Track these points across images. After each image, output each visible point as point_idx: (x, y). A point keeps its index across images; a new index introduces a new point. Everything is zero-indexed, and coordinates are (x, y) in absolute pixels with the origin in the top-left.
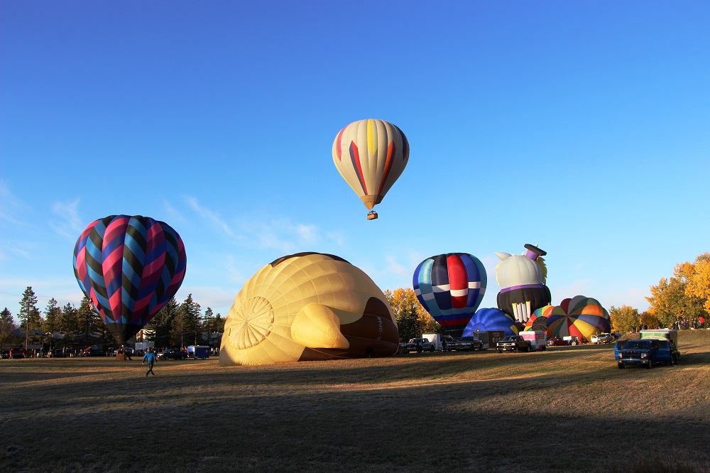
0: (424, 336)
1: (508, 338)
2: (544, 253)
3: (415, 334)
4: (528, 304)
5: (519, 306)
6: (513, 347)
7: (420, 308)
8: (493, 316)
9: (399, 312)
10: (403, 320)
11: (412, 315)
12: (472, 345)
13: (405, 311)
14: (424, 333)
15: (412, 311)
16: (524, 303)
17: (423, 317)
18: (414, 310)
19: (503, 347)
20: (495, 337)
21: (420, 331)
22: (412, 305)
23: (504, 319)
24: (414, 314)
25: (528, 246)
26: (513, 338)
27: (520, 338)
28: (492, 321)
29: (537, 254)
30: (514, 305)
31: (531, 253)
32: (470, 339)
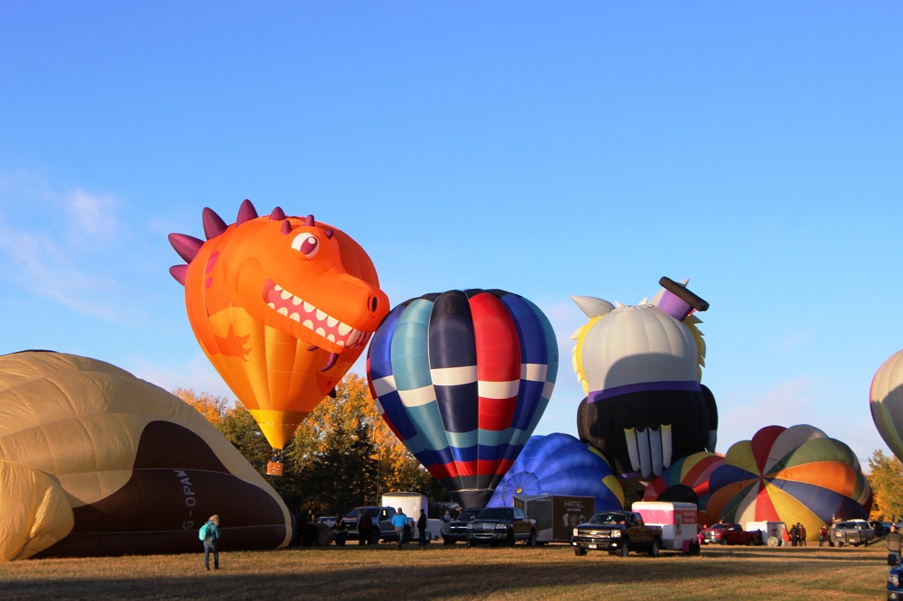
0: (387, 501)
1: (603, 518)
2: (704, 306)
3: (362, 494)
4: (666, 430)
5: (642, 436)
6: (615, 540)
7: (381, 428)
8: (558, 453)
9: (323, 436)
10: (334, 456)
11: (357, 445)
12: (510, 531)
13: (340, 432)
14: (386, 491)
15: (358, 433)
16: (656, 428)
17: (388, 451)
18: (362, 433)
19: (589, 540)
20: (571, 513)
21: (375, 488)
22: (360, 417)
23: (587, 460)
24: (363, 442)
25: (666, 282)
26: (615, 518)
27: (635, 519)
28: (555, 466)
29: (687, 304)
30: (629, 434)
31: (675, 302)
32: (504, 514)
